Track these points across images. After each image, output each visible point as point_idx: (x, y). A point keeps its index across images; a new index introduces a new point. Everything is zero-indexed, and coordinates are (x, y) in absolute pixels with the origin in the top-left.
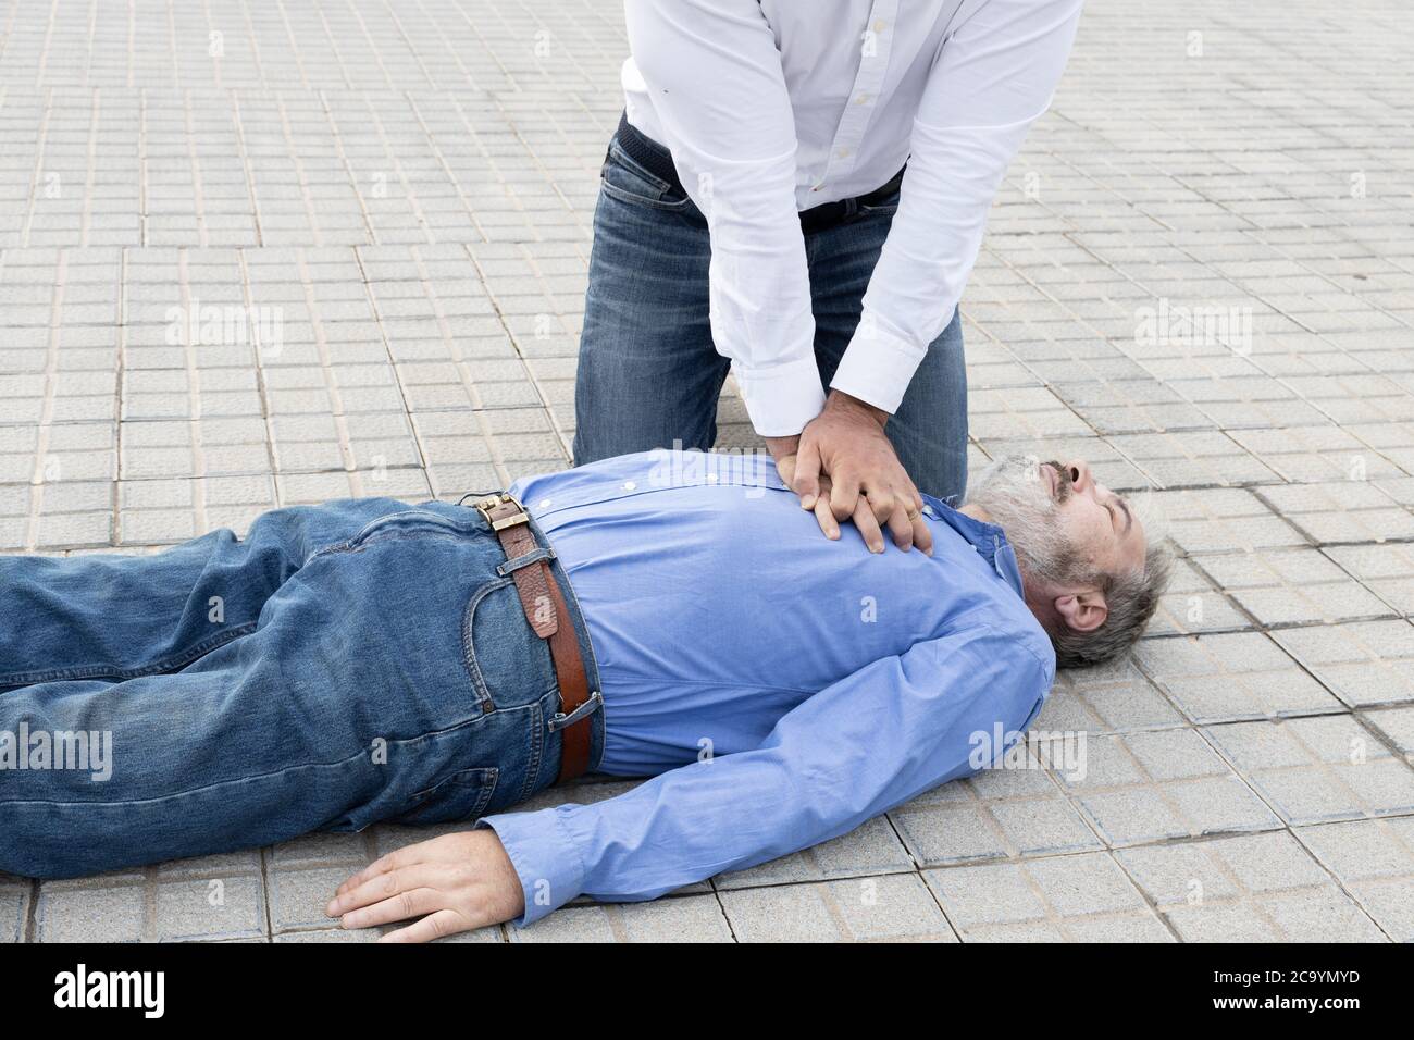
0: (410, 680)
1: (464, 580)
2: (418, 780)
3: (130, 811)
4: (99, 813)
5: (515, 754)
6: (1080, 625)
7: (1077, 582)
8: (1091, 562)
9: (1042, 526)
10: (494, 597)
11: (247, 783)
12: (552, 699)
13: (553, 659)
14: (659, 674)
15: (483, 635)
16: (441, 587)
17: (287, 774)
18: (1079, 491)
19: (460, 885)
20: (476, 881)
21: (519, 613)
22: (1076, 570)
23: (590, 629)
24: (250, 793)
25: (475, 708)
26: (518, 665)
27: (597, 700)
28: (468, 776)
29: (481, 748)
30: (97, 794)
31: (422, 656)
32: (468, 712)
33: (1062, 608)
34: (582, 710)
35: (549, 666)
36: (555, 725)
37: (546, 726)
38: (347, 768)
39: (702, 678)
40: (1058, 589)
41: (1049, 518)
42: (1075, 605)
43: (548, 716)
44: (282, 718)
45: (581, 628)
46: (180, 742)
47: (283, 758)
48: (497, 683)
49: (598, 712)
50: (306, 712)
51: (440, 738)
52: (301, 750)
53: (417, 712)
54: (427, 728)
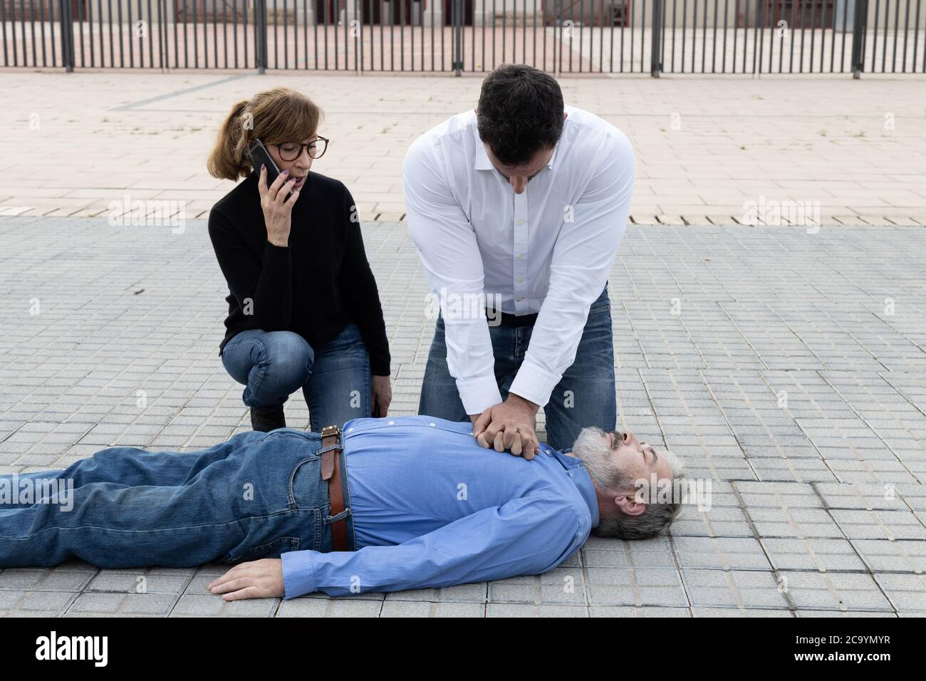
0: (261, 492)
1: (299, 455)
2: (259, 536)
3: (134, 535)
4: (122, 535)
5: (307, 532)
6: (629, 511)
7: (624, 489)
8: (631, 478)
9: (603, 461)
10: (310, 463)
11: (184, 530)
12: (326, 509)
13: (329, 491)
14: (379, 503)
15: (299, 477)
16: (288, 458)
17: (203, 528)
18: (628, 444)
19: (261, 576)
20: (269, 575)
21: (319, 469)
22: (623, 483)
23: (349, 479)
24: (185, 534)
25: (287, 507)
26: (312, 491)
27: (348, 512)
28: (286, 540)
29: (291, 526)
30: (123, 526)
31: (270, 483)
32: (283, 507)
33: (618, 502)
34: (340, 515)
35: (326, 493)
36: (327, 521)
37: (322, 521)
38: (228, 527)
39: (401, 508)
40: (614, 493)
41: (606, 457)
42: (625, 500)
43: (323, 516)
44: (203, 502)
45: (344, 479)
46: (158, 507)
47: (202, 520)
48: (300, 497)
49: (349, 518)
50: (214, 501)
51: (270, 518)
52: (209, 517)
53: (262, 506)
54: (265, 513)
